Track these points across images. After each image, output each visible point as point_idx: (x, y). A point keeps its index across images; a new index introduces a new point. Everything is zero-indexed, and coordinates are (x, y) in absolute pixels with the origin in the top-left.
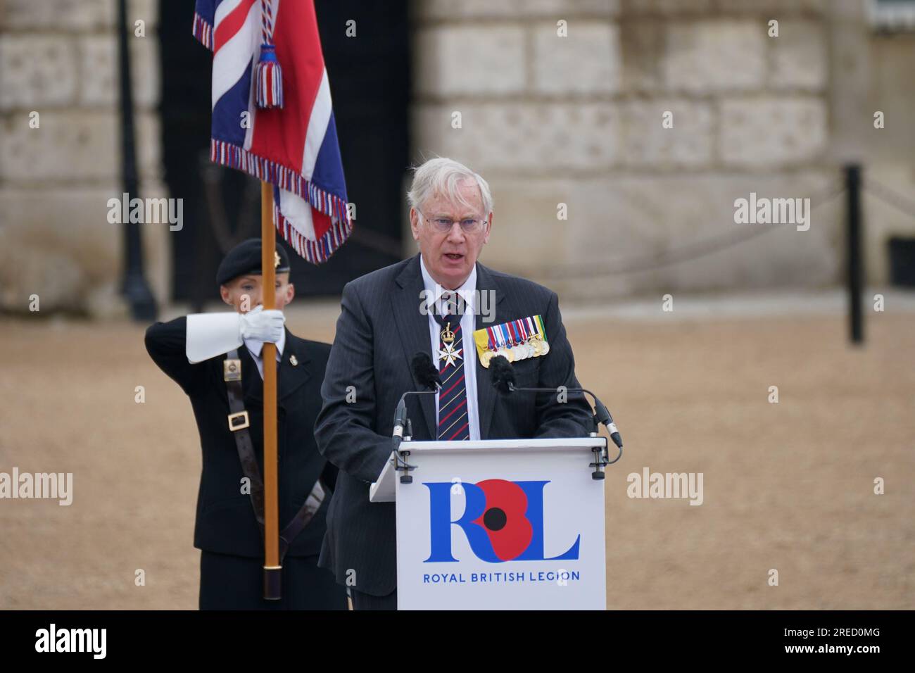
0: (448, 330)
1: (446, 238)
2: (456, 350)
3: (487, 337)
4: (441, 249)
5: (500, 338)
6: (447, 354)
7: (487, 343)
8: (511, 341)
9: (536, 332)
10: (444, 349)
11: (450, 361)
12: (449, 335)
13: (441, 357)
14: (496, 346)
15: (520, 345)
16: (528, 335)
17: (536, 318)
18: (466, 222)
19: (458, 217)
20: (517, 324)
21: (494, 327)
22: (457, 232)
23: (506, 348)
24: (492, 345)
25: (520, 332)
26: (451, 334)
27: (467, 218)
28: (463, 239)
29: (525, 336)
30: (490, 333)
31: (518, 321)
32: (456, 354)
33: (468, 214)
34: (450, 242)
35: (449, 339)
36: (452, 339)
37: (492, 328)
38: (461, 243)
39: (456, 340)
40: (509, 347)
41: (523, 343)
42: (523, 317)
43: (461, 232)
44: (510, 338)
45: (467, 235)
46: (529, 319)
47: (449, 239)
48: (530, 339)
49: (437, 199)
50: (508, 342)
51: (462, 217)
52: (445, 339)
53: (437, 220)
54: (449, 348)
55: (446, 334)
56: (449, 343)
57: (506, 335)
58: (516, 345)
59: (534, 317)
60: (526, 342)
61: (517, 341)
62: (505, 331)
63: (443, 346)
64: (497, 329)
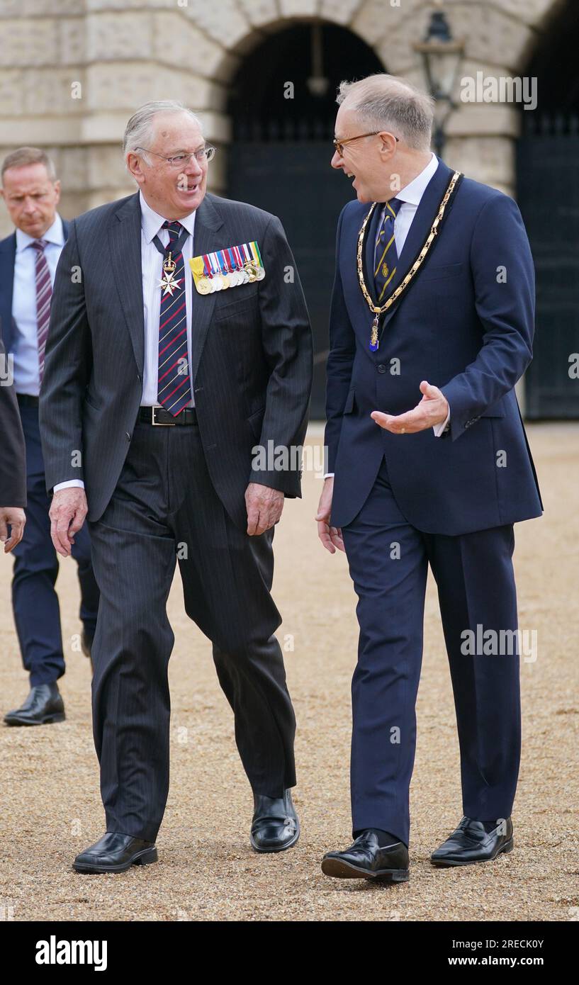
0: (170, 259)
2: (176, 279)
3: (203, 265)
5: (215, 265)
6: (166, 283)
7: (202, 270)
8: (227, 268)
9: (252, 259)
10: (164, 279)
11: (168, 290)
12: (169, 265)
13: (161, 285)
14: (211, 273)
15: (235, 272)
16: (244, 262)
17: (252, 245)
20: (233, 251)
21: (210, 254)
23: (221, 275)
24: (207, 272)
25: (235, 258)
26: (172, 263)
29: (240, 263)
30: (206, 260)
31: (234, 248)
32: (175, 284)
35: (170, 269)
36: (172, 269)
37: (207, 255)
39: (176, 270)
40: (225, 274)
41: (238, 270)
42: (239, 243)
44: (226, 265)
46: (245, 246)
48: (245, 265)
50: (224, 268)
52: (166, 269)
54: (169, 277)
55: (167, 263)
56: (169, 272)
57: (221, 261)
58: (232, 272)
59: (250, 244)
60: (242, 269)
61: (233, 268)
62: (220, 257)
63: (164, 276)
64: (213, 257)
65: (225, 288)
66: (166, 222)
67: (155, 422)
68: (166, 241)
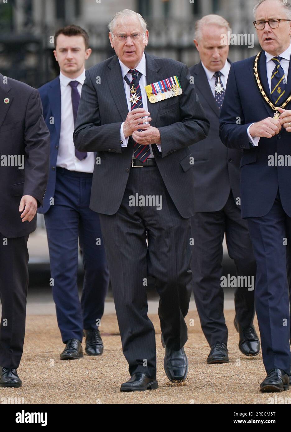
0: (133, 87)
1: (125, 44)
2: (137, 96)
3: (152, 89)
4: (123, 49)
5: (158, 88)
6: (133, 99)
7: (152, 92)
8: (163, 90)
9: (175, 84)
10: (132, 97)
11: (135, 102)
12: (133, 90)
13: (130, 100)
14: (156, 92)
15: (168, 91)
16: (172, 86)
17: (175, 77)
18: (134, 36)
19: (129, 34)
20: (166, 81)
21: (155, 83)
22: (129, 41)
23: (161, 93)
24: (154, 92)
25: (167, 85)
26: (134, 89)
27: (133, 34)
28: (133, 44)
29: (170, 86)
30: (153, 86)
31: (166, 79)
32: (137, 99)
33: (134, 32)
34: (127, 46)
35: (133, 92)
36: (135, 92)
37: (153, 84)
38: (132, 46)
39: (137, 92)
40: (163, 92)
41: (169, 90)
42: (169, 77)
43: (131, 40)
44: (163, 88)
45: (134, 42)
46: (171, 78)
47: (126, 45)
49: (118, 27)
51: (131, 34)
52: (132, 92)
53: (120, 37)
54: (134, 96)
56: (134, 94)
57: (160, 86)
58: (166, 91)
59: (174, 77)
60: (171, 89)
61: (166, 89)
62: (160, 85)
63: (131, 96)
64: (156, 84)
65: (163, 99)
66: (130, 70)
67: (133, 166)
68: (131, 79)
